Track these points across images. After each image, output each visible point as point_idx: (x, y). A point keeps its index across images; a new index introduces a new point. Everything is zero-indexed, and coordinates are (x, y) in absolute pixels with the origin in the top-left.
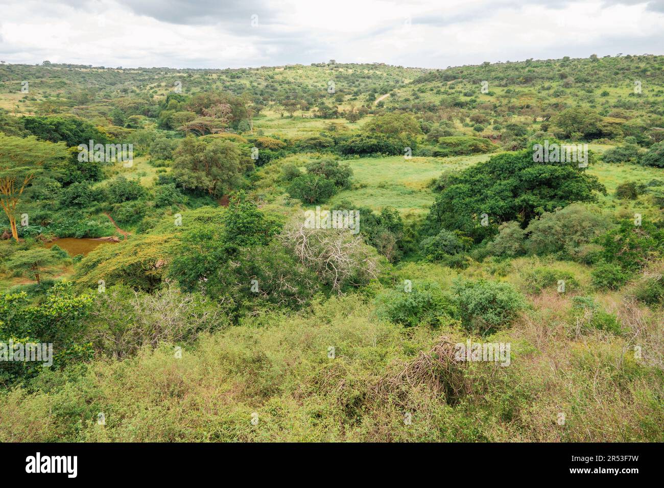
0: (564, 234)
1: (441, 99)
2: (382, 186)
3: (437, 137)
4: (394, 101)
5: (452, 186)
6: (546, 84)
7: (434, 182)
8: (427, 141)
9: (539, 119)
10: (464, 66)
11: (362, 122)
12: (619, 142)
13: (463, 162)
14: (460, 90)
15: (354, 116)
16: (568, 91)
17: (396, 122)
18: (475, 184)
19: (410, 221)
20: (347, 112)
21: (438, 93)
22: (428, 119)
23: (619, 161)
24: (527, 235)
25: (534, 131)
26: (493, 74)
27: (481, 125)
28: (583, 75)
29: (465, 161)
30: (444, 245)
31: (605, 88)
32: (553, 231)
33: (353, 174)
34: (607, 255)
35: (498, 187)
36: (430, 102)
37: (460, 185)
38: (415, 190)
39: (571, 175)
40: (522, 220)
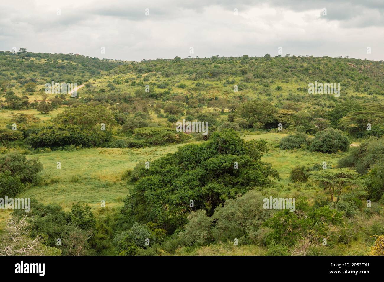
0: (245, 219)
1: (136, 91)
2: (75, 181)
3: (132, 128)
4: (89, 92)
5: (143, 178)
6: (231, 79)
7: (129, 173)
8: (123, 132)
9: (226, 110)
10: (158, 59)
11: (55, 113)
12: (292, 130)
13: (157, 152)
14: (154, 82)
15: (46, 107)
16: (249, 85)
17: (89, 114)
18: (165, 175)
19: (104, 216)
20: (39, 103)
21: (134, 84)
22: (124, 110)
23: (293, 147)
24: (214, 222)
25: (223, 121)
26: (184, 68)
27: (175, 116)
28: (260, 71)
29: (160, 151)
30: (137, 239)
31: (278, 83)
32: (235, 217)
33: (42, 169)
34: (276, 237)
35: (187, 177)
36: (126, 94)
37: (151, 177)
38: (110, 182)
39: (248, 163)
40: (210, 208)
